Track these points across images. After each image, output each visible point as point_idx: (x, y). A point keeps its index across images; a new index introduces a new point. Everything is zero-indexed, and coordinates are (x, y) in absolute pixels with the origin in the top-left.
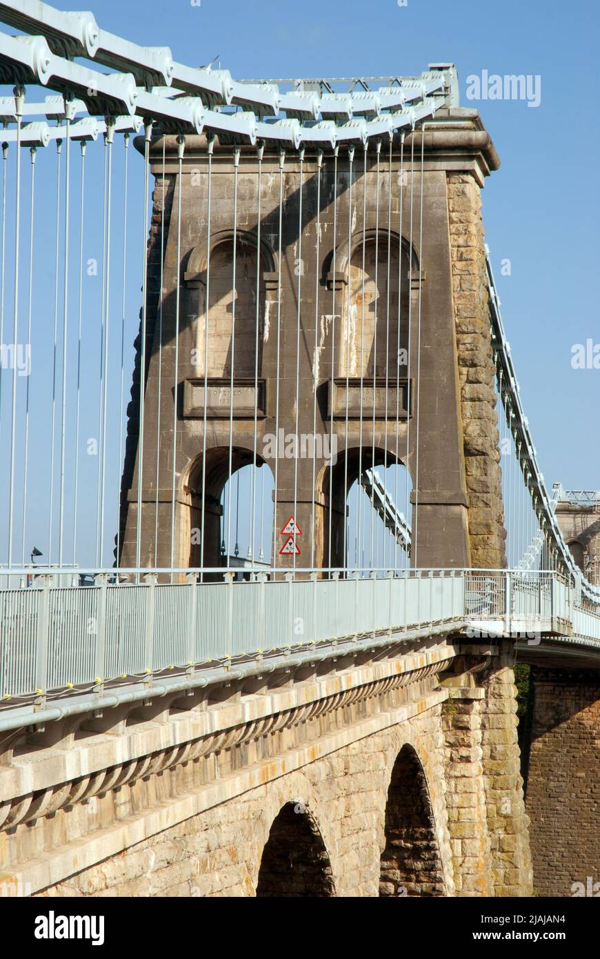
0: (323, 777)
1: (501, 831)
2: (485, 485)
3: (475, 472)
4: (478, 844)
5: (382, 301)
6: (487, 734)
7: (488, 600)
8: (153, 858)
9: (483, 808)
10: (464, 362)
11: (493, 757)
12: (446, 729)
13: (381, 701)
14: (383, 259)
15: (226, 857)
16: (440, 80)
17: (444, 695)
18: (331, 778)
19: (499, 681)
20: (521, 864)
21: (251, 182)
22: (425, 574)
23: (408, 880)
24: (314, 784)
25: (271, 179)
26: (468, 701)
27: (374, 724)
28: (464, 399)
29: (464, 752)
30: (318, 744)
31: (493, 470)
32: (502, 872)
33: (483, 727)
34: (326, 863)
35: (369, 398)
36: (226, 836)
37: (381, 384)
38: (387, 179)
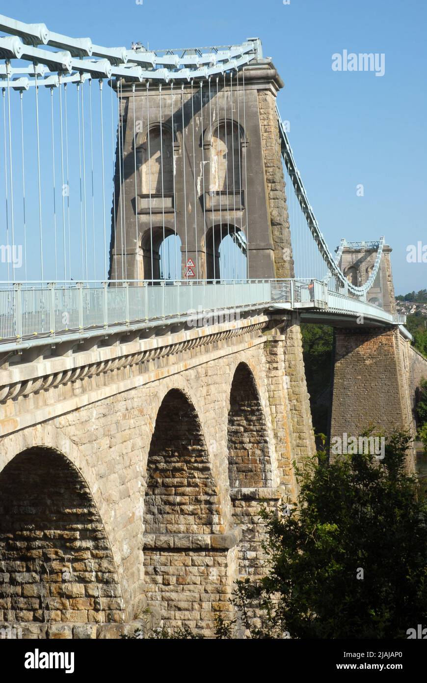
0: (193, 377)
1: (295, 401)
2: (281, 239)
3: (277, 233)
4: (283, 407)
5: (229, 154)
6: (286, 356)
7: (284, 294)
8: (95, 412)
9: (286, 391)
10: (269, 181)
11: (290, 367)
12: (266, 355)
13: (227, 343)
14: (229, 133)
15: (136, 412)
16: (251, 46)
17: (264, 339)
18: (198, 377)
19: (291, 332)
20: (305, 416)
21: (165, 99)
22: (253, 282)
23: (250, 425)
24: (188, 380)
25: (174, 97)
26: (276, 342)
27: (222, 353)
28: (270, 199)
29: (275, 365)
30: (188, 362)
31: (285, 232)
32: (296, 420)
33: (285, 353)
34: (196, 416)
35: (225, 200)
36: (137, 403)
37: (231, 193)
38: (229, 95)
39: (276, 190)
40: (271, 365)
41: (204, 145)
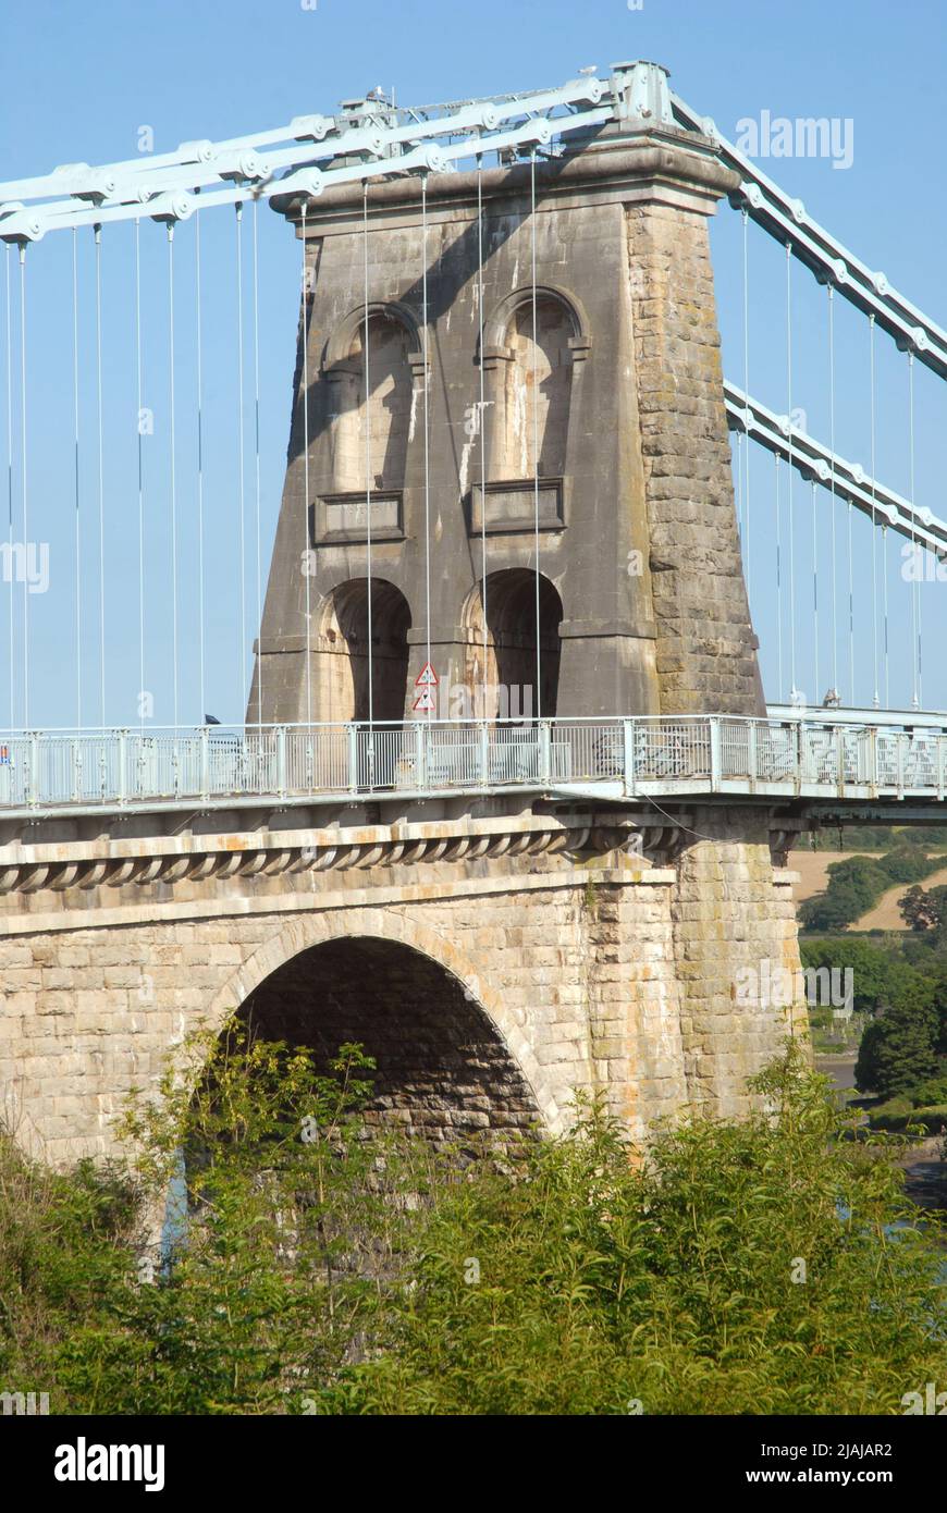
1: (698, 1051)
2: (674, 606)
3: (663, 591)
5: (554, 379)
6: (679, 927)
9: (672, 1021)
10: (647, 450)
12: (591, 922)
17: (575, 878)
19: (692, 860)
25: (427, 233)
26: (615, 886)
28: (648, 498)
33: (674, 918)
35: (519, 506)
38: (555, 220)
39: (664, 475)
40: (600, 950)
41: (486, 361)
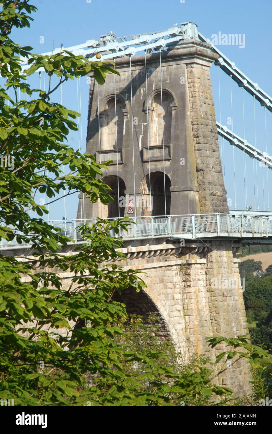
1: (214, 313)
3: (200, 177)
4: (194, 317)
5: (166, 116)
6: (208, 276)
10: (194, 136)
11: (210, 285)
12: (182, 275)
19: (211, 256)
26: (189, 264)
28: (195, 150)
29: (188, 283)
31: (208, 176)
32: (215, 328)
35: (157, 153)
37: (161, 147)
38: (165, 69)
39: (200, 143)
40: (186, 284)
